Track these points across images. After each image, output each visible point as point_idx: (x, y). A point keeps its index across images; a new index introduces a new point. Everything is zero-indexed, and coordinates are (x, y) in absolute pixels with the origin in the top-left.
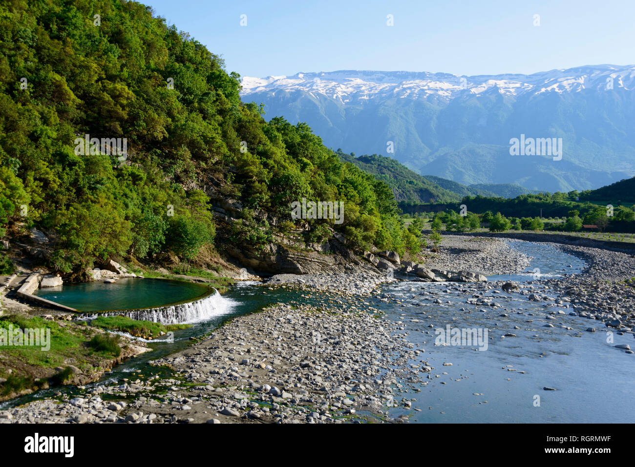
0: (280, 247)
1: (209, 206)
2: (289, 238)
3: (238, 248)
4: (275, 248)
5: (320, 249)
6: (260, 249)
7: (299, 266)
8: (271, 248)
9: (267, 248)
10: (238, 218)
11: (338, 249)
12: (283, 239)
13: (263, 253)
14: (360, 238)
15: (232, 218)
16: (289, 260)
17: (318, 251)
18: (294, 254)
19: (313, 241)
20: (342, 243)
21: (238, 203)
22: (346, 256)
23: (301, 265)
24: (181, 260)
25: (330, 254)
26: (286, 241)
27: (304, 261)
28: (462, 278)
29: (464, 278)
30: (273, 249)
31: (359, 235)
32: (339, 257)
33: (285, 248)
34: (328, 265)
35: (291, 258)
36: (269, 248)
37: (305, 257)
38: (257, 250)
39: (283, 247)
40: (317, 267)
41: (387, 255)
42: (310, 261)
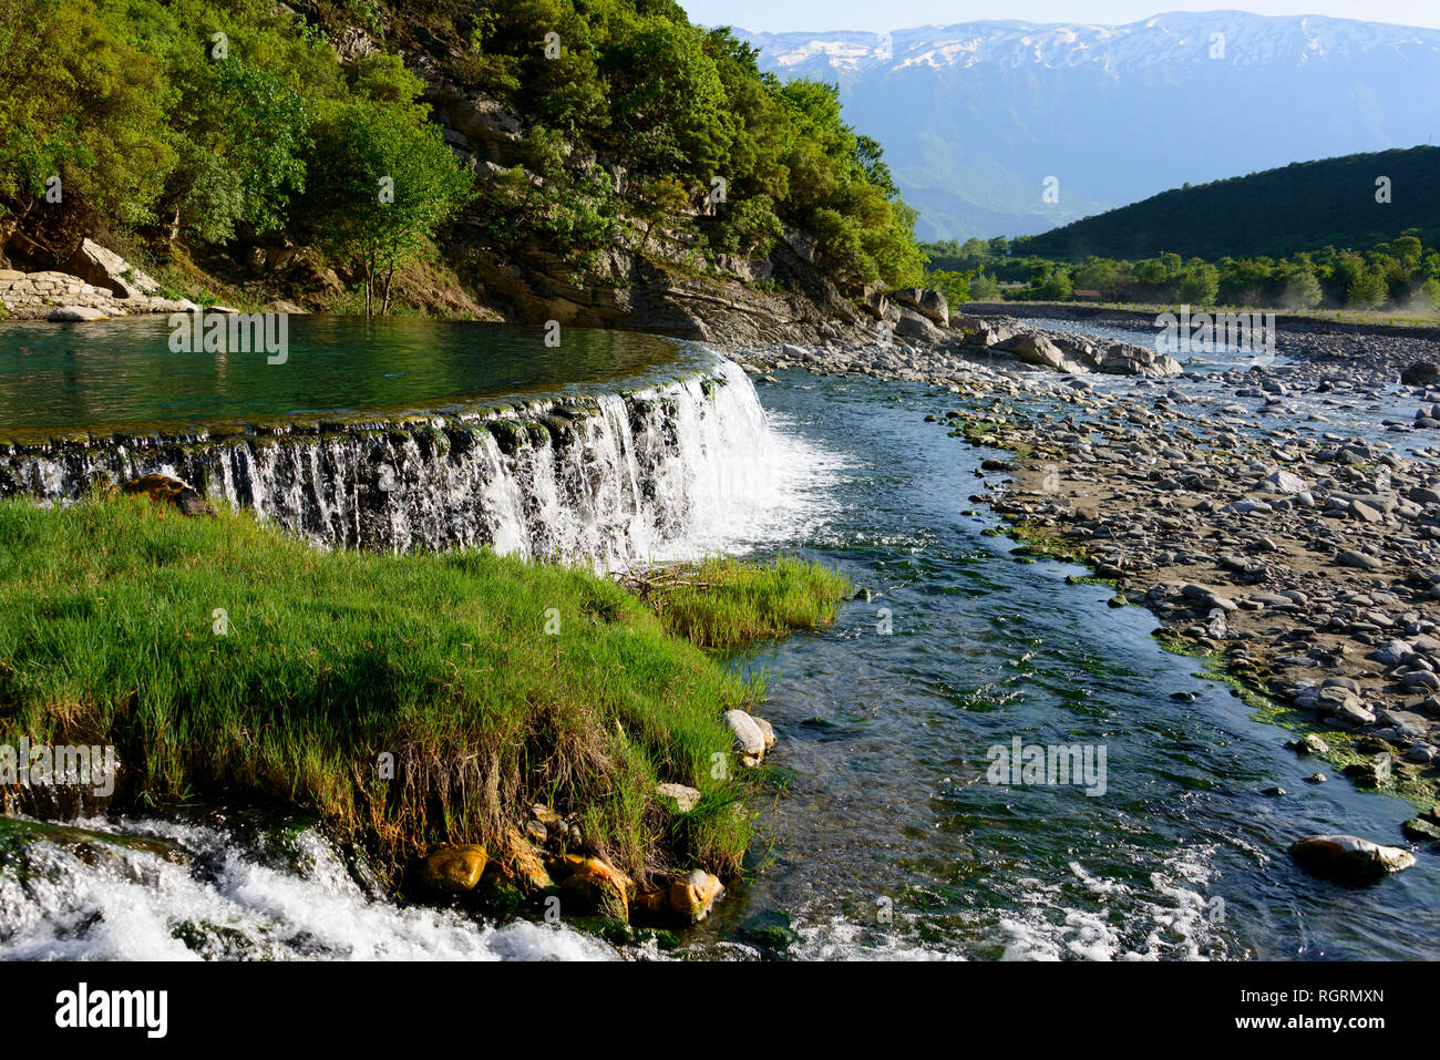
0: (637, 258)
1: (426, 109)
2: (664, 236)
3: (510, 263)
4: (624, 266)
5: (745, 273)
6: (584, 266)
7: (699, 322)
8: (613, 264)
9: (602, 262)
10: (508, 163)
11: (796, 276)
12: (646, 238)
13: (592, 279)
14: (858, 243)
15: (490, 164)
16: (669, 304)
17: (740, 280)
18: (683, 286)
19: (729, 249)
20: (802, 260)
21: (509, 114)
22: (819, 297)
23: (704, 319)
24: (350, 283)
25: (775, 290)
26: (653, 243)
27: (714, 308)
28: (1133, 366)
29: (1137, 365)
30: (620, 267)
31: (856, 234)
32: (801, 301)
33: (657, 266)
34: (774, 324)
35: (676, 296)
36: (607, 263)
37: (714, 294)
38: (574, 267)
39: (648, 263)
40: (749, 327)
41: (918, 299)
42: (729, 308)
